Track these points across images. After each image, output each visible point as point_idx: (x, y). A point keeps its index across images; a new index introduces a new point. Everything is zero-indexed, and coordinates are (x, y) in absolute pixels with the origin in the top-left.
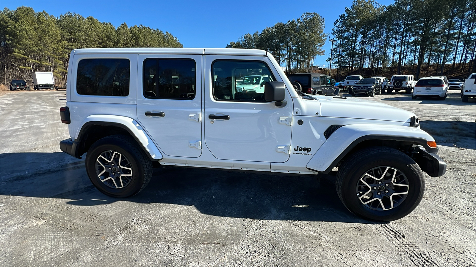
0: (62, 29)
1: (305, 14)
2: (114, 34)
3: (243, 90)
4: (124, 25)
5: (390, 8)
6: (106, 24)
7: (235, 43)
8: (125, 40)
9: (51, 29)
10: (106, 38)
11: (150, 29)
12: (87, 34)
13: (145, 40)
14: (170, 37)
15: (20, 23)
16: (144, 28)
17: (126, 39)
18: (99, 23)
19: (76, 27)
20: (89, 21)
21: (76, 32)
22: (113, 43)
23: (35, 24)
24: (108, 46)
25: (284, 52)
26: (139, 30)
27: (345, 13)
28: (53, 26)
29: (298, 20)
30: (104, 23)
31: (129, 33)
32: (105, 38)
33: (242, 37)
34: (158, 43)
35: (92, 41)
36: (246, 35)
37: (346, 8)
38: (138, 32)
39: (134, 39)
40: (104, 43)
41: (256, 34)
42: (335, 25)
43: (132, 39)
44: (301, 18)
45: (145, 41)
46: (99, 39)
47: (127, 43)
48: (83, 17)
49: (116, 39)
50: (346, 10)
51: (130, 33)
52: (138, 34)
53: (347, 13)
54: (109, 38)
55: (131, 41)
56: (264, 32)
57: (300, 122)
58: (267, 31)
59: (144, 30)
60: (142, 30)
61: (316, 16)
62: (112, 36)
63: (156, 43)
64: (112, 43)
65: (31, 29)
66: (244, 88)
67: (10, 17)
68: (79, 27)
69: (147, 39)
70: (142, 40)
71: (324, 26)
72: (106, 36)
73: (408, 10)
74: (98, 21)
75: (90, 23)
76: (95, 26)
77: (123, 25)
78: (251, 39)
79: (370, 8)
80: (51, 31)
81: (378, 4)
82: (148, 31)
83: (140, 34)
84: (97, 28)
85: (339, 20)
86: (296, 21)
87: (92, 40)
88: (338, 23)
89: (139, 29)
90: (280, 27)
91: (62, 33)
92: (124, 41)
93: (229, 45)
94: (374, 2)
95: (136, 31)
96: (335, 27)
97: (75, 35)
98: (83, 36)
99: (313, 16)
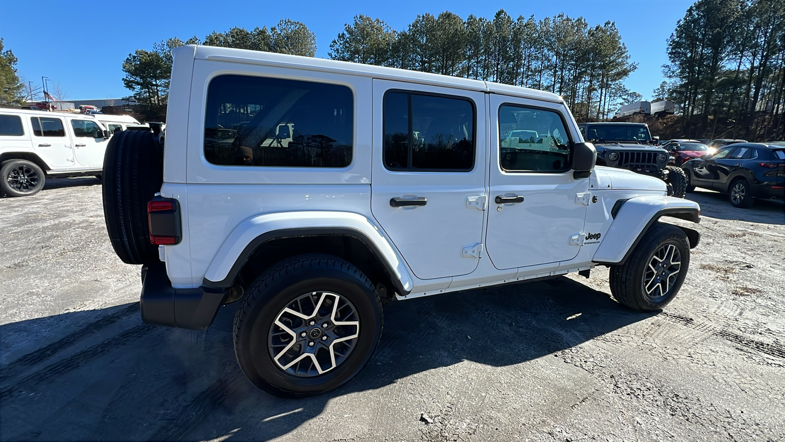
1: (284, 21)
5: (404, 35)
7: (147, 53)
27: (345, 33)
29: (273, 29)
36: (171, 40)
37: (346, 25)
42: (333, 49)
44: (277, 27)
50: (346, 28)
53: (349, 33)
61: (303, 28)
71: (316, 46)
73: (424, 42)
79: (379, 30)
81: (388, 28)
85: (337, 41)
86: (270, 31)
88: (336, 46)
94: (384, 24)
96: (332, 50)
99: (297, 27)
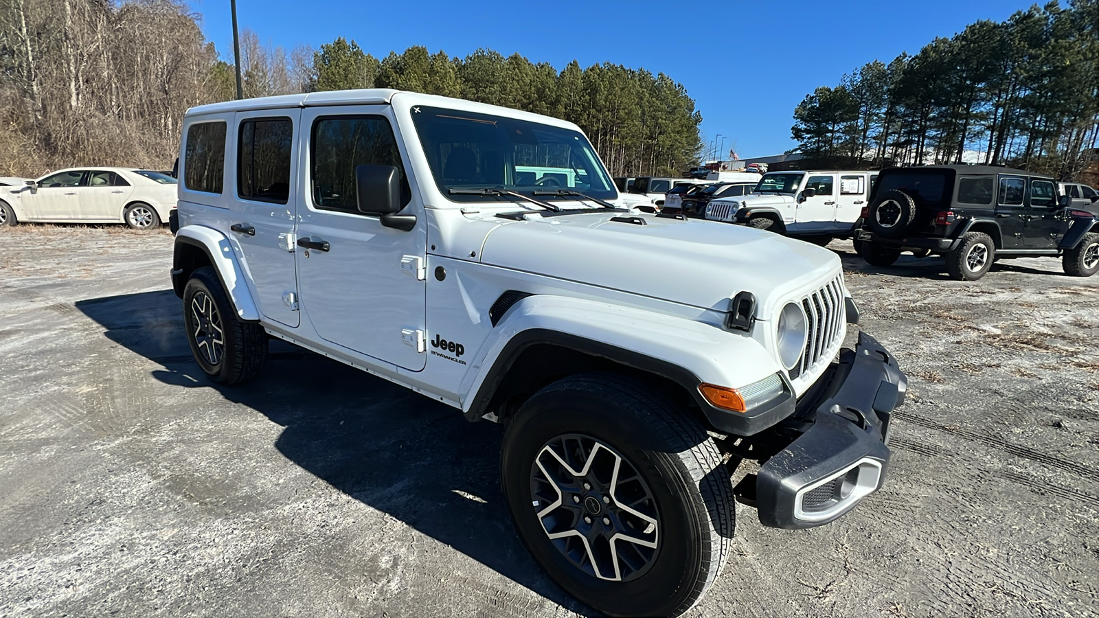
0: (464, 82)
2: (551, 86)
3: (741, 207)
4: (574, 64)
6: (543, 66)
8: (571, 96)
9: (448, 83)
10: (536, 95)
11: (624, 70)
12: (504, 88)
13: (611, 94)
14: (666, 84)
15: (406, 76)
16: (612, 68)
17: (572, 94)
18: (529, 64)
19: (488, 78)
20: (511, 63)
21: (487, 85)
22: (547, 104)
23: (426, 77)
24: (538, 111)
25: (985, 108)
26: (601, 74)
28: (451, 78)
30: (539, 64)
31: (580, 81)
32: (534, 94)
33: (856, 72)
34: (637, 100)
35: (510, 102)
38: (598, 77)
39: (589, 94)
40: (531, 106)
41: (898, 60)
43: (585, 94)
45: (610, 97)
46: (524, 97)
47: (574, 103)
48: (501, 55)
49: (554, 96)
51: (582, 81)
52: (598, 81)
54: (541, 95)
55: (580, 98)
56: (924, 52)
57: (440, 274)
58: (935, 49)
59: (610, 74)
60: (607, 72)
62: (547, 90)
63: (633, 101)
64: (545, 105)
65: (419, 86)
66: (744, 203)
67: (394, 68)
68: (493, 75)
69: (614, 92)
70: (604, 94)
72: (538, 91)
74: (527, 61)
75: (512, 67)
76: (521, 73)
77: (571, 64)
78: (882, 76)
80: (447, 87)
82: (618, 75)
83: (601, 83)
84: (523, 76)
87: (511, 100)
89: (601, 72)
90: (981, 34)
91: (464, 90)
92: (569, 99)
93: (812, 94)
95: (594, 77)
97: (485, 92)
98: (497, 93)
